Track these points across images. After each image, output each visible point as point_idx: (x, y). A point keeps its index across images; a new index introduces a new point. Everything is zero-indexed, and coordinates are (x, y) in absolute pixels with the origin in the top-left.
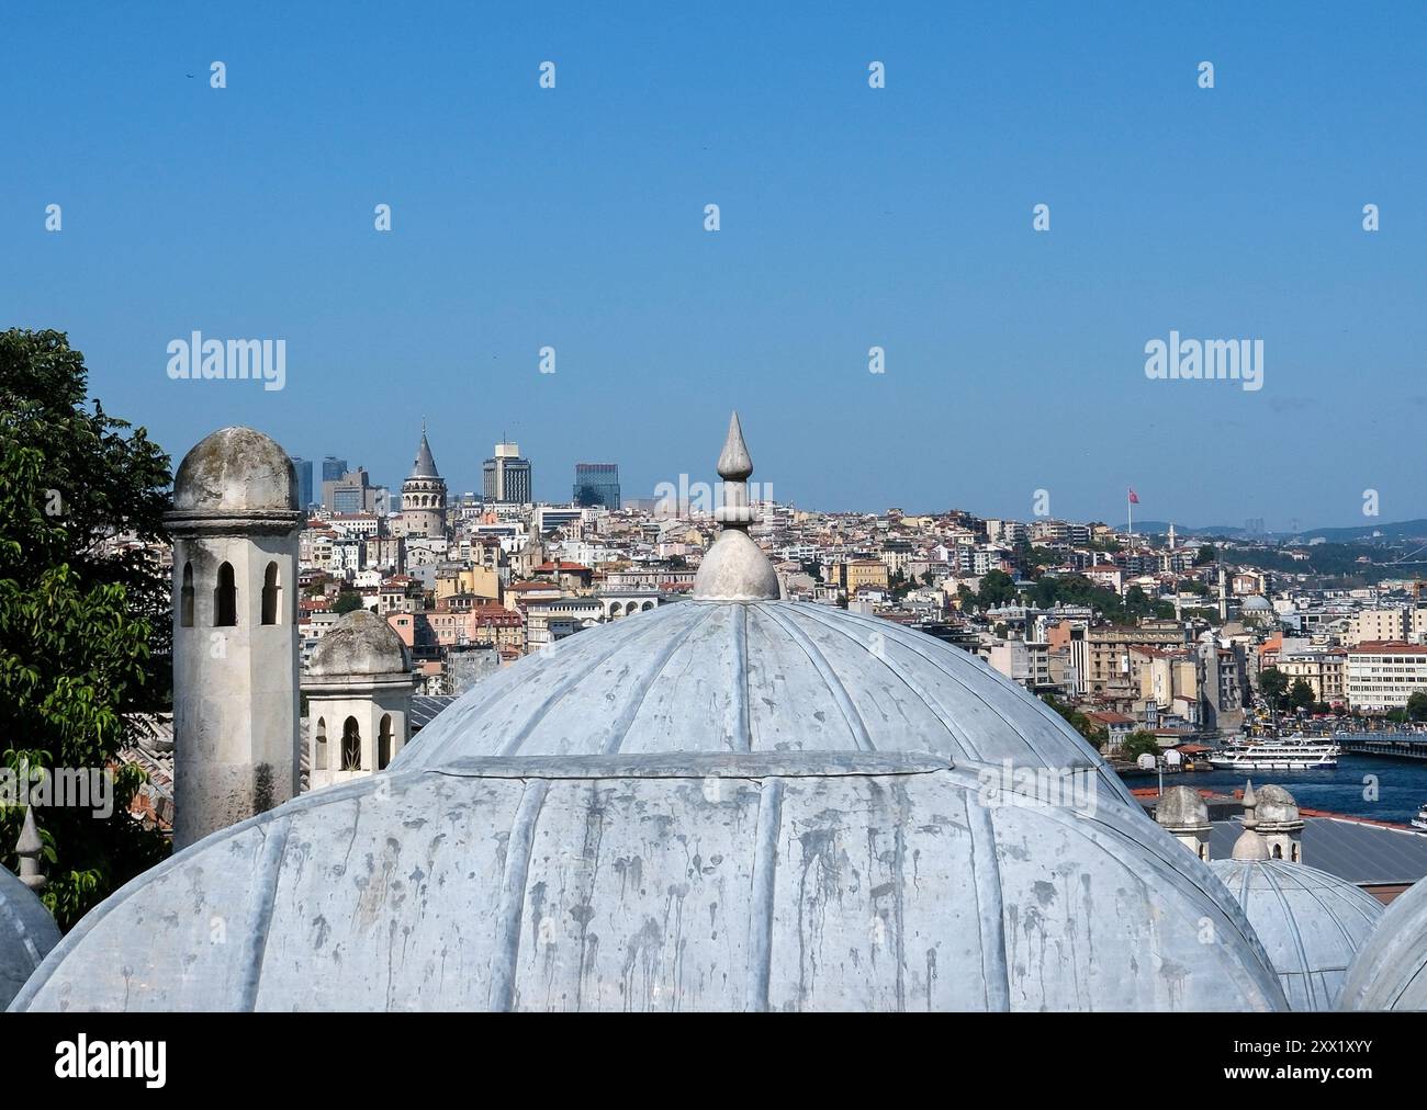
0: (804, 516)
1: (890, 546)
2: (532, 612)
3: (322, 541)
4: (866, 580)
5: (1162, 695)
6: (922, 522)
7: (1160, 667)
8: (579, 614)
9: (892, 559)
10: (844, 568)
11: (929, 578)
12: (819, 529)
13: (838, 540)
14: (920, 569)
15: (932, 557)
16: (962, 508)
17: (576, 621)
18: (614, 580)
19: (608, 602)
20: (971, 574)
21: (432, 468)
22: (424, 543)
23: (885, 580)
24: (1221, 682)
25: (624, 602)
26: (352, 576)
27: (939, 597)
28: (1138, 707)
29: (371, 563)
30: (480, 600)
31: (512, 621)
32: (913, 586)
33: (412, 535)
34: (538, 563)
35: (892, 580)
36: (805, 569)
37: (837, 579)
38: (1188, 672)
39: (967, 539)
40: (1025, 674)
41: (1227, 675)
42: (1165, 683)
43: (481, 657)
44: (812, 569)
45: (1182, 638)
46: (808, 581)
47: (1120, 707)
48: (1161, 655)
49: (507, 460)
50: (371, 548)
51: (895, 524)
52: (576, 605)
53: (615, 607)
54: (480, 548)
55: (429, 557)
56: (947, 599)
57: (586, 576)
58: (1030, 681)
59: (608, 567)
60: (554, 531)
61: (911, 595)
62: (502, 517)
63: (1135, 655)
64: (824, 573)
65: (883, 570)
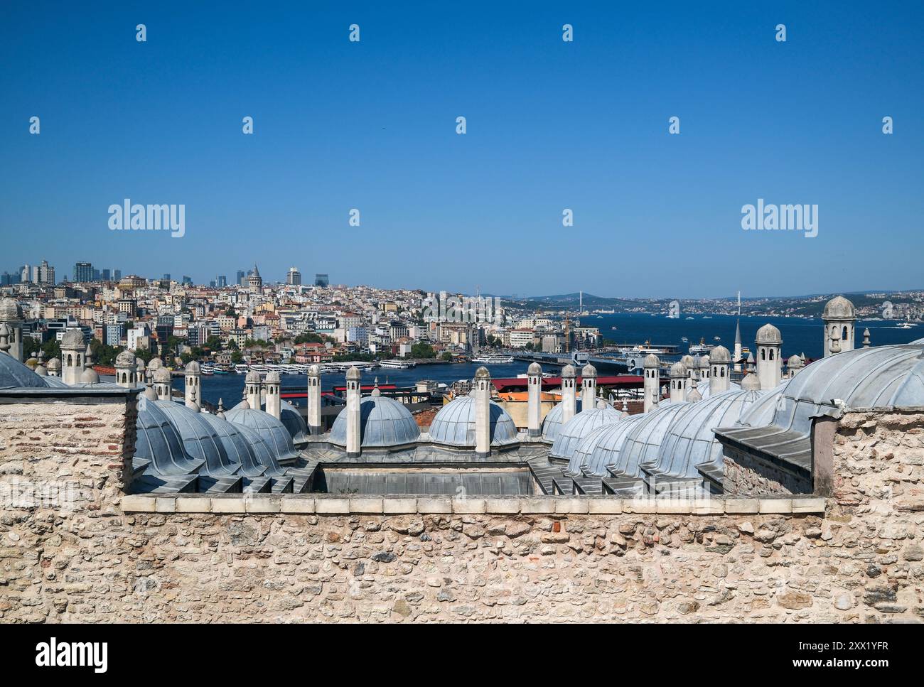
0: (376, 290)
1: (398, 299)
2: (282, 316)
3: (225, 294)
4: (390, 308)
5: (456, 342)
6: (409, 292)
7: (456, 334)
8: (295, 317)
9: (398, 303)
10: (384, 305)
11: (408, 308)
12: (380, 294)
13: (384, 297)
14: (407, 306)
15: (410, 302)
16: (421, 289)
17: (294, 319)
18: (308, 307)
19: (303, 313)
20: (420, 307)
21: (257, 274)
23: (396, 309)
24: (473, 338)
25: (308, 313)
26: (233, 305)
27: (410, 314)
28: (449, 345)
29: (240, 301)
30: (268, 312)
31: (277, 318)
32: (403, 310)
33: (251, 293)
34: (287, 302)
35: (398, 308)
36: (374, 305)
37: (382, 308)
38: (464, 336)
39: (420, 297)
40: (419, 335)
41: (475, 337)
42: (457, 339)
44: (376, 305)
45: (466, 326)
47: (444, 345)
48: (456, 331)
49: (294, 273)
50: (240, 297)
51: (401, 293)
52: (294, 314)
53: (305, 315)
54: (270, 297)
56: (412, 314)
57: (300, 306)
58: (419, 338)
59: (307, 304)
60: (304, 293)
61: (402, 313)
62: (290, 289)
63: (450, 331)
64: (379, 306)
65: (395, 306)
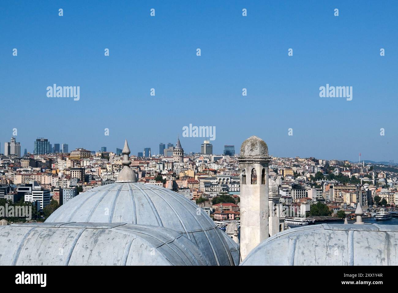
0: (275, 158)
1: (295, 166)
2: (201, 180)
3: (154, 163)
4: (288, 173)
5: (348, 202)
6: (303, 160)
7: (348, 195)
8: (211, 181)
9: (295, 169)
10: (283, 171)
11: (303, 173)
12: (279, 161)
13: (283, 164)
14: (302, 171)
15: (304, 168)
16: (313, 157)
17: (211, 183)
18: (222, 173)
19: (218, 178)
20: (314, 172)
21: (180, 146)
22: (178, 164)
23: (293, 174)
24: (363, 199)
25: (222, 178)
26: (161, 171)
27: (305, 178)
28: (342, 204)
29: (166, 168)
30: (190, 177)
31: (197, 182)
32: (299, 175)
33: (175, 162)
34: (204, 169)
35: (295, 173)
36: (274, 171)
37: (281, 173)
38: (355, 196)
39: (313, 164)
40: (316, 196)
41: (364, 197)
42: (349, 199)
43: (186, 191)
44: (276, 171)
45: (356, 188)
46: (274, 174)
47: (338, 204)
48: (348, 192)
49: (207, 144)
50: (166, 165)
51: (297, 160)
52: (211, 179)
53: (220, 179)
54: (191, 165)
55: (179, 167)
56: (307, 179)
57: (215, 172)
58: (317, 198)
59: (221, 170)
60: (216, 161)
61: (298, 177)
62: (204, 158)
63: (343, 192)
64: (279, 172)
65: (292, 171)
